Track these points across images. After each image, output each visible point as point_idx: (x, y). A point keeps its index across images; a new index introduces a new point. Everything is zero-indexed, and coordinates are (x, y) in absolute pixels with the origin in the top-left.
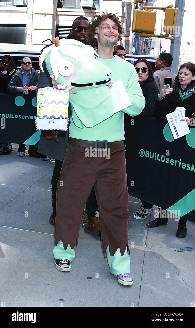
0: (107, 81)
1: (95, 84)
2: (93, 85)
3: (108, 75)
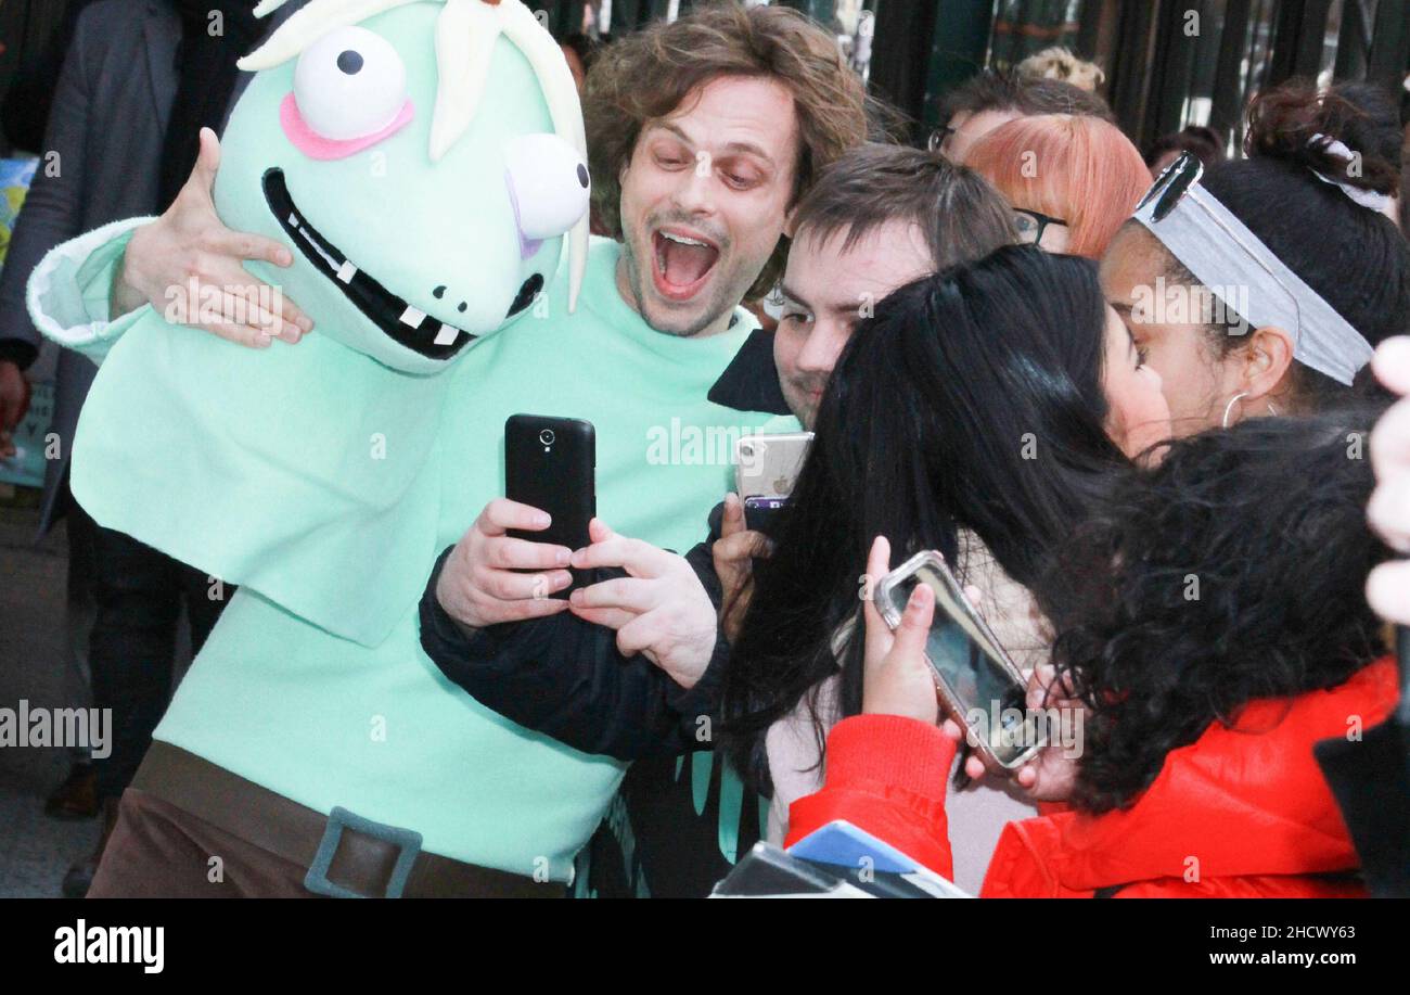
3: (439, 292)
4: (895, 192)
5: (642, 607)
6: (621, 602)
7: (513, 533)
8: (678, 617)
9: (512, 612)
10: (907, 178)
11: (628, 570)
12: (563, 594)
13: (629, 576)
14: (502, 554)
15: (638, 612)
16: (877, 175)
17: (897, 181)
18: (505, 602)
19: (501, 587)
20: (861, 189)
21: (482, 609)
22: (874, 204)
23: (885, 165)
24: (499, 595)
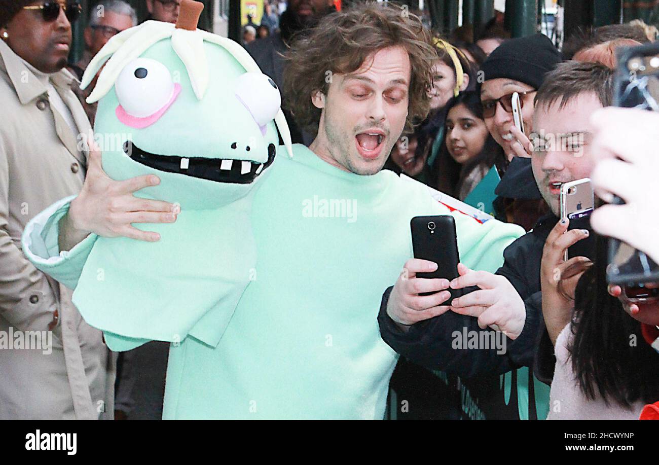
0: (222, 168)
3: (234, 146)
4: (583, 79)
5: (489, 304)
6: (478, 303)
7: (419, 275)
8: (507, 306)
9: (425, 316)
10: (589, 72)
11: (480, 286)
12: (448, 303)
13: (480, 289)
14: (414, 287)
15: (486, 306)
16: (573, 72)
17: (583, 74)
18: (420, 311)
19: (417, 304)
20: (566, 79)
21: (410, 316)
22: (573, 85)
23: (577, 67)
24: (416, 308)
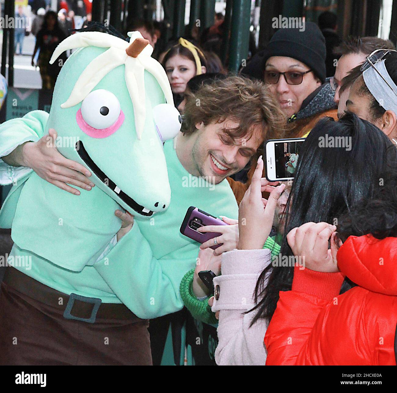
0: (143, 211)
1: (118, 193)
2: (113, 189)
3: (156, 205)
